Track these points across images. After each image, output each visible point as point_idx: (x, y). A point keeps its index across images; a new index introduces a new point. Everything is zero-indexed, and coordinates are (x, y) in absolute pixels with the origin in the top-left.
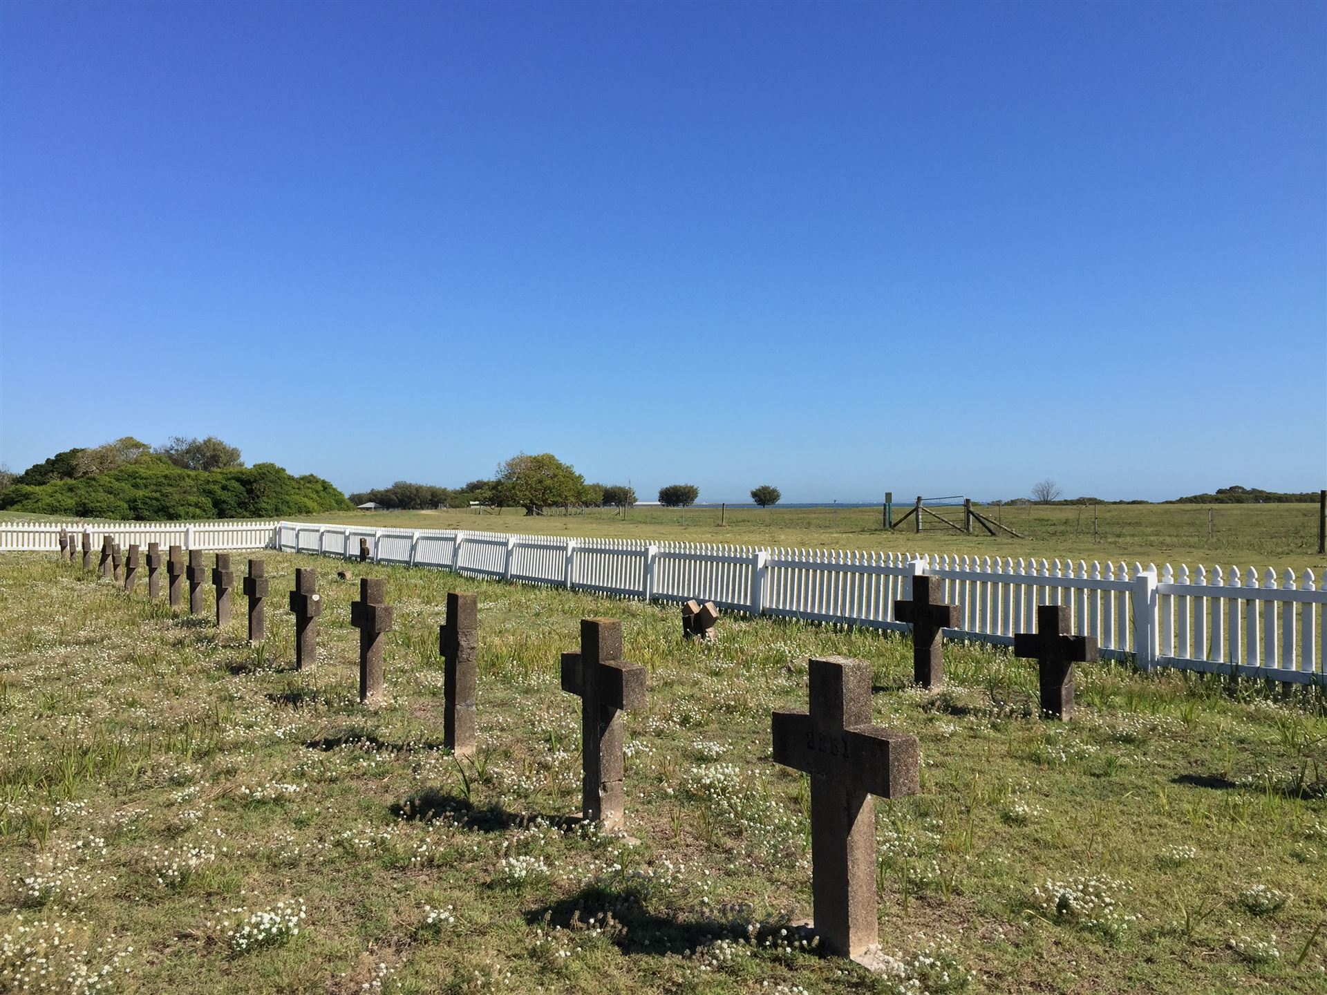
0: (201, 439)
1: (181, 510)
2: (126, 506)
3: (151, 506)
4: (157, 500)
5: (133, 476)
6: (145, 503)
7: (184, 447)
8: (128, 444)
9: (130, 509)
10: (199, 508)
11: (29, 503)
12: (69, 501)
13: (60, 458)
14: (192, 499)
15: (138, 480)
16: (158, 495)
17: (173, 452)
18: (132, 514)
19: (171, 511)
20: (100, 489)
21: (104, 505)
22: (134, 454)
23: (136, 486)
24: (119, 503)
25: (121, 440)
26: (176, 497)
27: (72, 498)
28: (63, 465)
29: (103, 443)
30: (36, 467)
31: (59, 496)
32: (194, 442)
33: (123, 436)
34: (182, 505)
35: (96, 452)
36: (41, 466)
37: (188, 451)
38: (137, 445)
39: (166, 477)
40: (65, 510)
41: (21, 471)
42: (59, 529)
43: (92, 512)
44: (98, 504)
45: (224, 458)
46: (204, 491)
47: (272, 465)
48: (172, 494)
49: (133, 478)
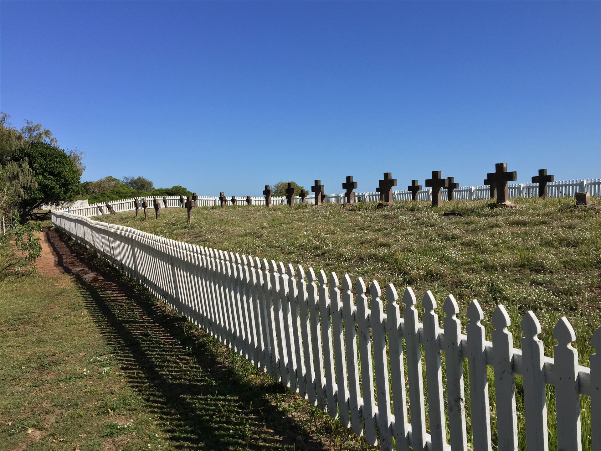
0: (136, 178)
7: (129, 181)
8: (110, 179)
15: (121, 194)
17: (124, 183)
22: (113, 183)
25: (107, 178)
29: (100, 179)
32: (133, 179)
33: (108, 176)
35: (97, 183)
37: (130, 183)
38: (114, 180)
42: (96, 206)
45: (146, 186)
47: (180, 187)
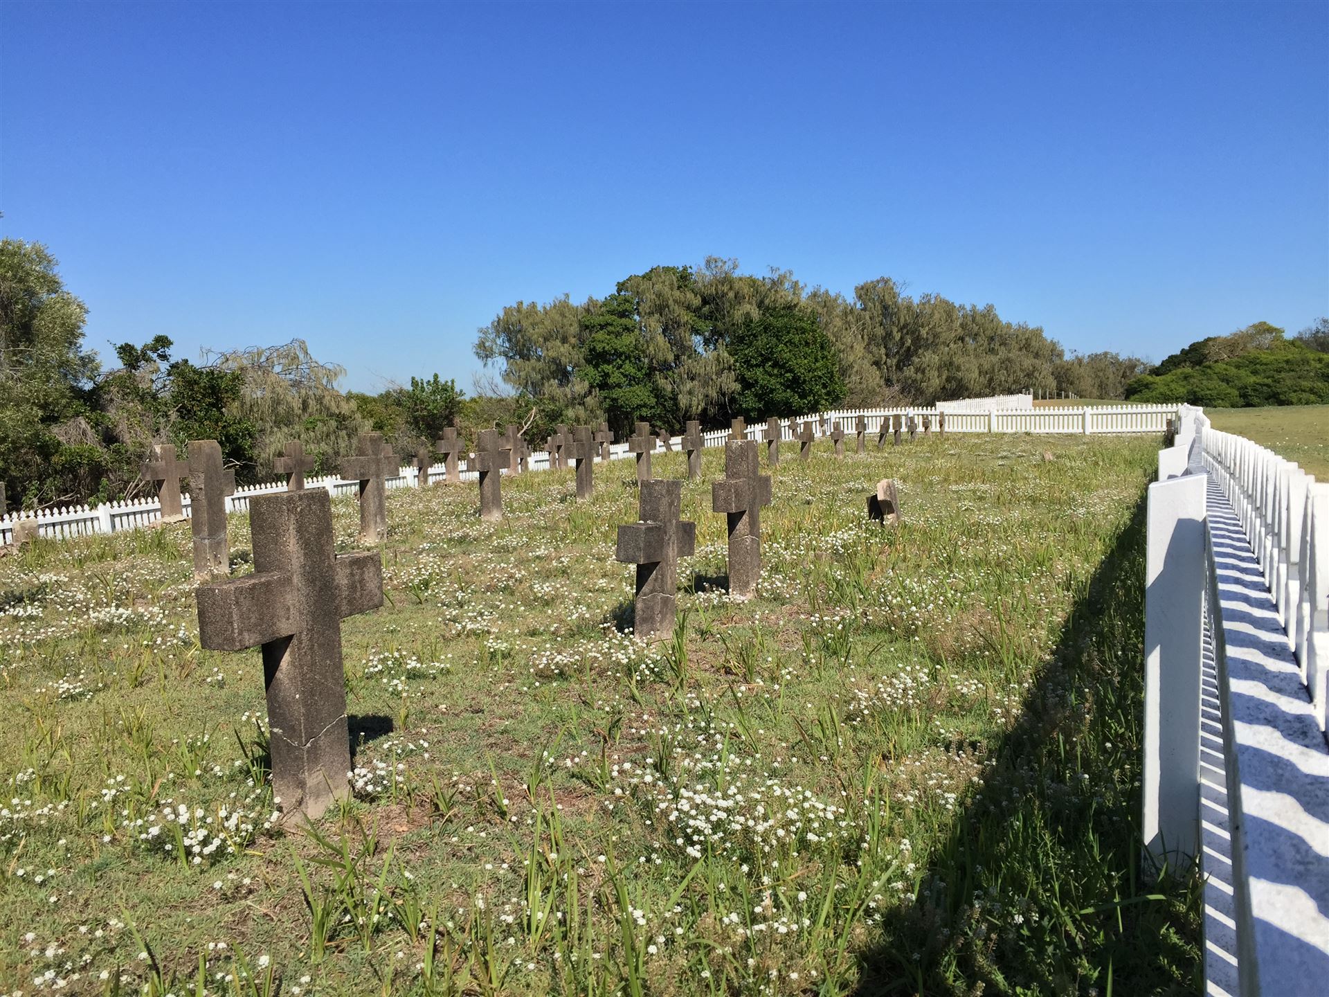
1: (1293, 396)
2: (1237, 393)
3: (1262, 392)
4: (1268, 386)
5: (1254, 362)
6: (1255, 390)
8: (1262, 329)
9: (1240, 396)
10: (1314, 393)
11: (1147, 393)
12: (1181, 390)
13: (1195, 348)
14: (1306, 384)
15: (1258, 366)
16: (1269, 381)
18: (1242, 401)
19: (1282, 397)
20: (1215, 377)
21: (1214, 393)
22: (1267, 339)
23: (1255, 373)
24: (1229, 390)
25: (1254, 326)
26: (1289, 382)
27: (1184, 387)
28: (1196, 355)
30: (1171, 357)
31: (1173, 386)
34: (1295, 391)
35: (1228, 340)
36: (1176, 356)
38: (1270, 330)
39: (1287, 362)
40: (1177, 398)
41: (1157, 363)
43: (1202, 400)
44: (1208, 392)
46: (1323, 374)
48: (1284, 380)
49: (1253, 364)
